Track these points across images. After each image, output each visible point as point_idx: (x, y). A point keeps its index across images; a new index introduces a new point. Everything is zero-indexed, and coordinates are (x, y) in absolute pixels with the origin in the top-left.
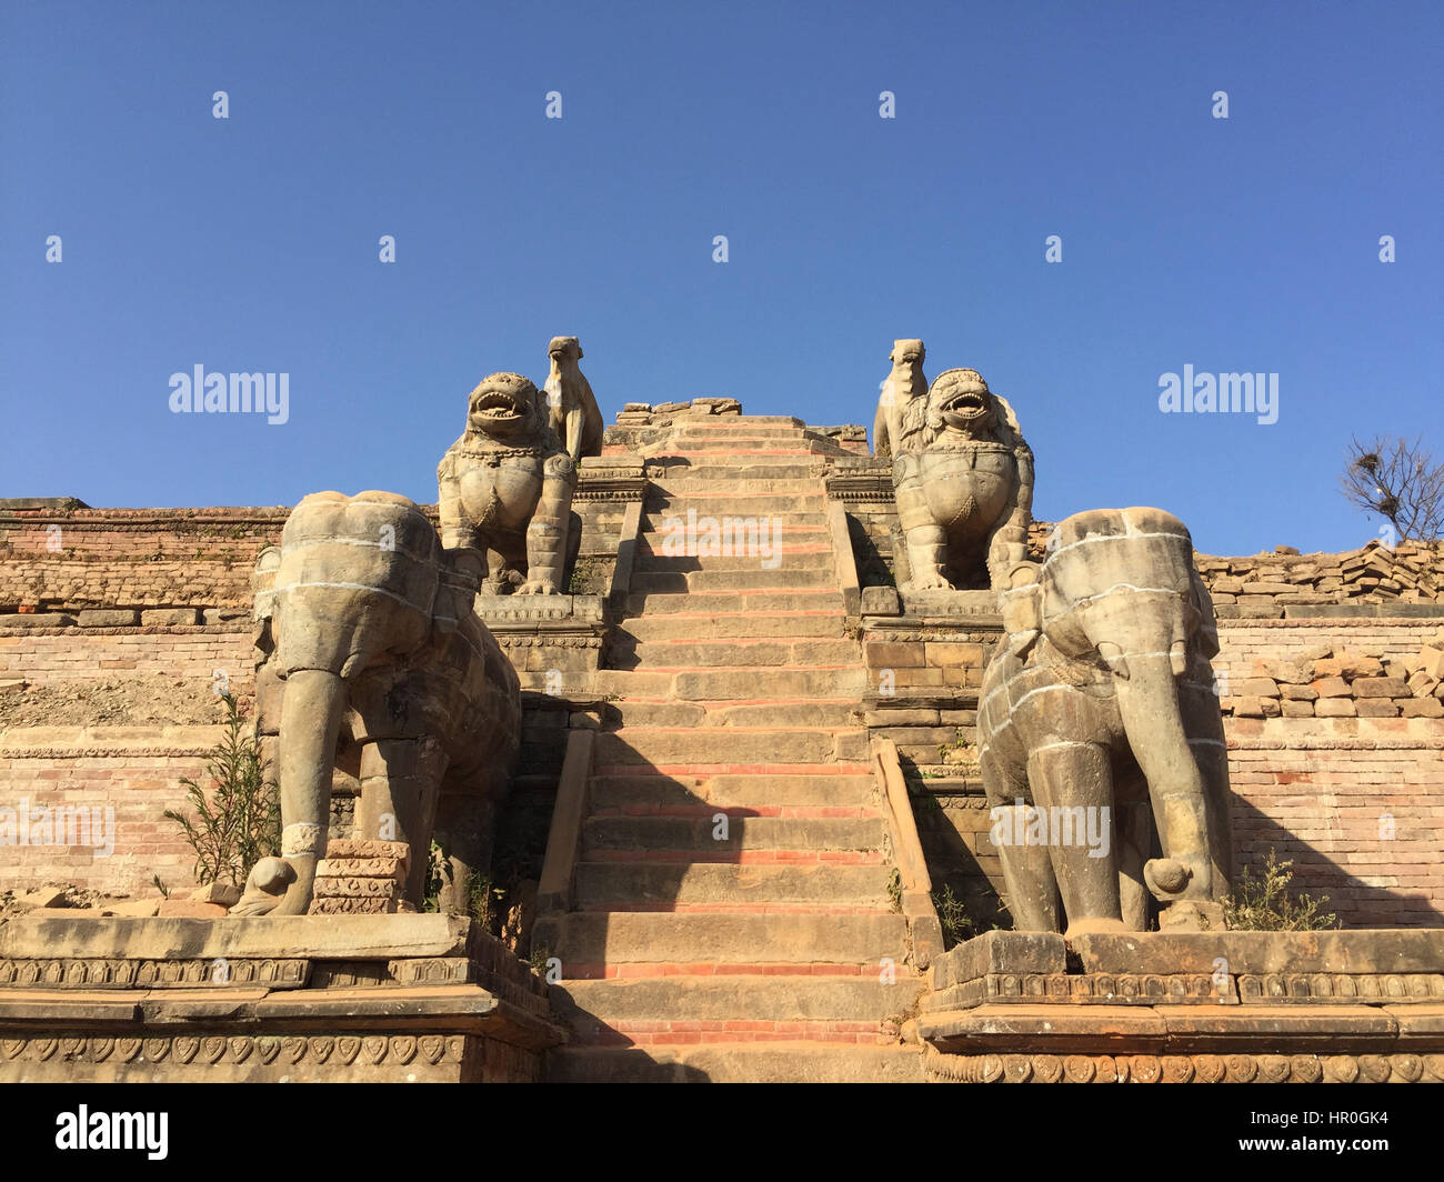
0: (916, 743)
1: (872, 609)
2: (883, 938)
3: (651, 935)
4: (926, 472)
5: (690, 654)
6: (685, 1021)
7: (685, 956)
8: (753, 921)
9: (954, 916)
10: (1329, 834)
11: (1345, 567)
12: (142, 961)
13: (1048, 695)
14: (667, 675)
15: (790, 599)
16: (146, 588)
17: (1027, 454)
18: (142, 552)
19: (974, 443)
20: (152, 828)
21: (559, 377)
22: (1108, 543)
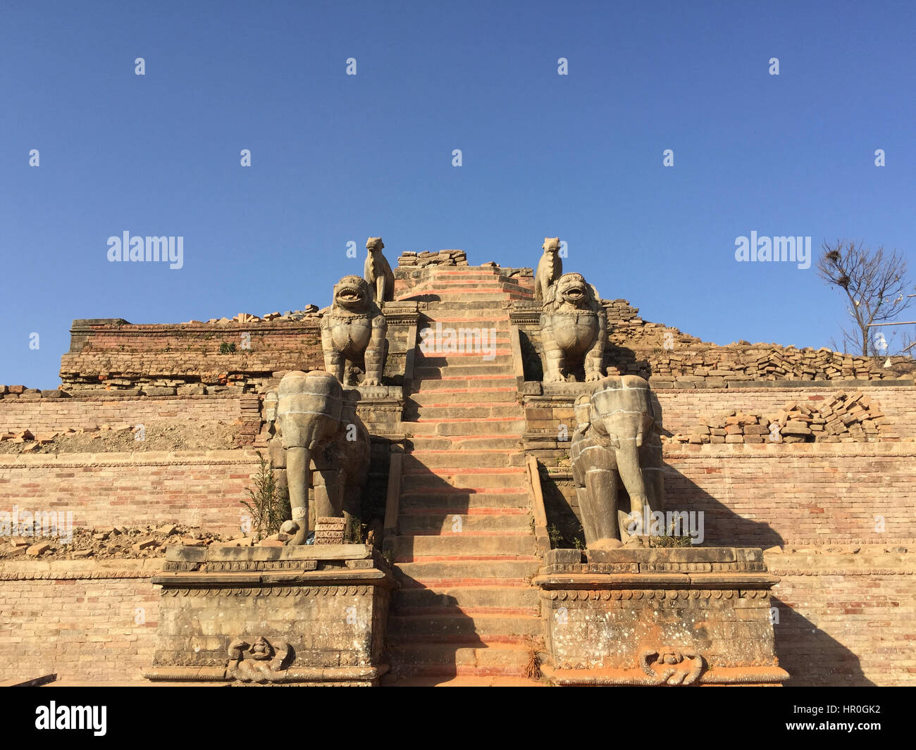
0: (546, 457)
1: (528, 392)
2: (526, 545)
3: (432, 545)
4: (555, 324)
5: (443, 412)
6: (447, 578)
7: (445, 553)
8: (473, 539)
9: (556, 536)
10: (727, 496)
11: (759, 362)
12: (258, 562)
13: (593, 450)
14: (433, 424)
15: (491, 382)
16: (163, 366)
17: (603, 314)
18: (159, 347)
19: (578, 311)
20: (205, 497)
21: (372, 260)
22: (615, 392)
